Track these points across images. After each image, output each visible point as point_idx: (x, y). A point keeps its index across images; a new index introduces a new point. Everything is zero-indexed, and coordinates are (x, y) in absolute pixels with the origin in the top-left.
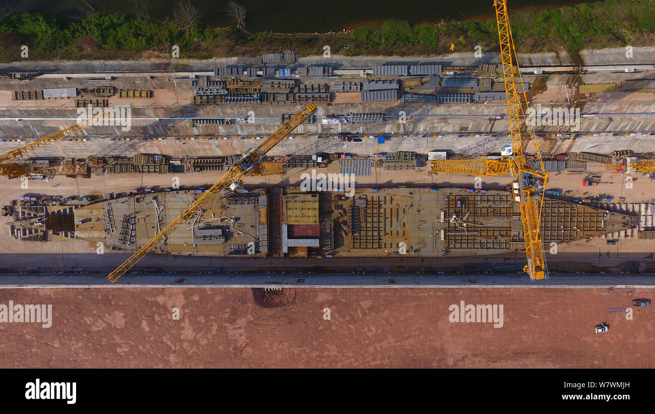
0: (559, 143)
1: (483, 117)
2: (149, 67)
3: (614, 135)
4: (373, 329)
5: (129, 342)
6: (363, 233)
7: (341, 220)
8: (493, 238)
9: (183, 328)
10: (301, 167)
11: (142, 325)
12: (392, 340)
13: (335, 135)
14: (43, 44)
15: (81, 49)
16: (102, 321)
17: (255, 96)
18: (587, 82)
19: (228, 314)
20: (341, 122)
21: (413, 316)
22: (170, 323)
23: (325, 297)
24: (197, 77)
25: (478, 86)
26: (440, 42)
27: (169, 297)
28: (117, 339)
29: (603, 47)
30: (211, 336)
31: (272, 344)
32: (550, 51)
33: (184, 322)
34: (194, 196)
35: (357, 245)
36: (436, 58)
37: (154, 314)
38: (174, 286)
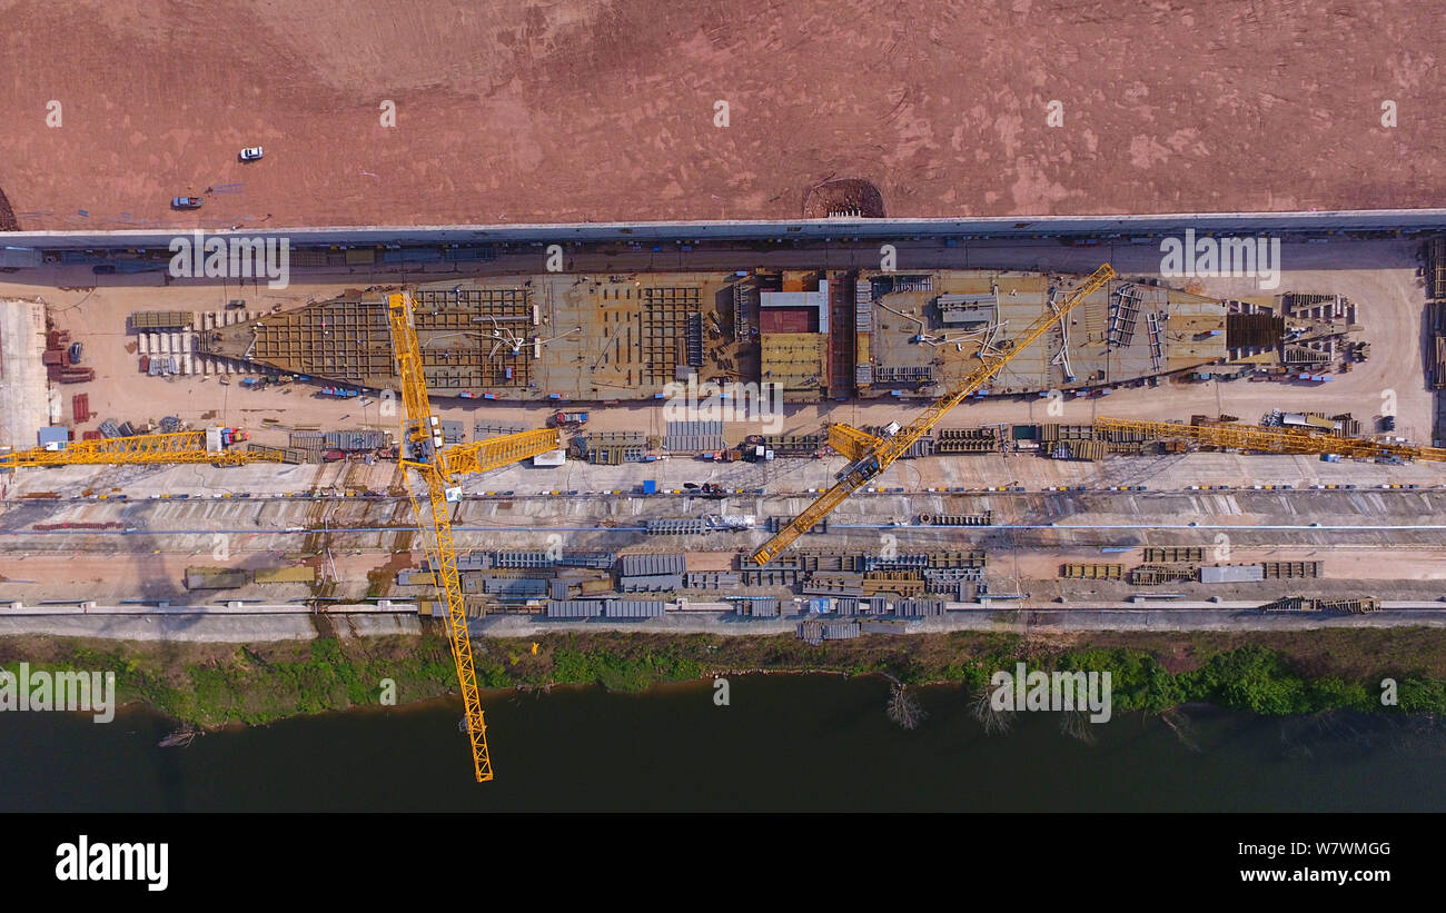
0: (340, 481)
1: (472, 526)
2: (1066, 617)
3: (248, 495)
4: (659, 144)
5: (1123, 107)
6: (680, 317)
7: (721, 341)
8: (446, 310)
9: (1017, 137)
10: (794, 438)
11: (1096, 141)
12: (624, 123)
13: (731, 495)
14: (1259, 660)
15: (1189, 651)
16: (1175, 148)
17: (873, 566)
18: (302, 585)
19: (929, 167)
20: (720, 519)
21: (586, 169)
22: (1043, 146)
23: (747, 202)
24: (978, 601)
25: (484, 582)
26: (551, 655)
27: (1041, 198)
28: (1146, 113)
29: (280, 644)
30: (965, 124)
31: (849, 111)
32: (366, 639)
33: (1015, 149)
34: (994, 383)
35: (691, 294)
36: (558, 628)
37: (1072, 165)
38: (1032, 218)
